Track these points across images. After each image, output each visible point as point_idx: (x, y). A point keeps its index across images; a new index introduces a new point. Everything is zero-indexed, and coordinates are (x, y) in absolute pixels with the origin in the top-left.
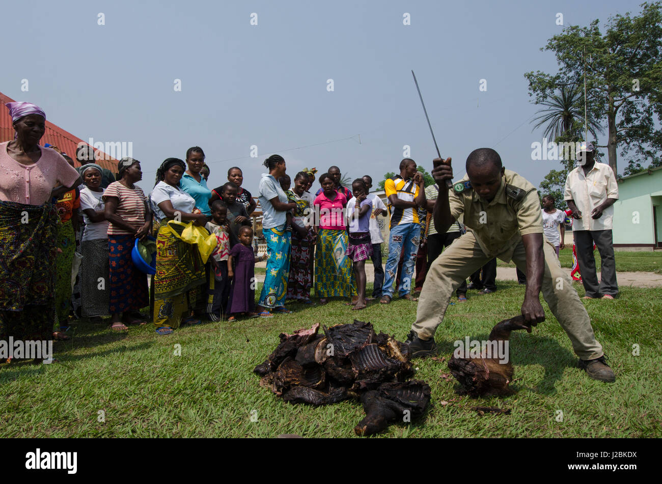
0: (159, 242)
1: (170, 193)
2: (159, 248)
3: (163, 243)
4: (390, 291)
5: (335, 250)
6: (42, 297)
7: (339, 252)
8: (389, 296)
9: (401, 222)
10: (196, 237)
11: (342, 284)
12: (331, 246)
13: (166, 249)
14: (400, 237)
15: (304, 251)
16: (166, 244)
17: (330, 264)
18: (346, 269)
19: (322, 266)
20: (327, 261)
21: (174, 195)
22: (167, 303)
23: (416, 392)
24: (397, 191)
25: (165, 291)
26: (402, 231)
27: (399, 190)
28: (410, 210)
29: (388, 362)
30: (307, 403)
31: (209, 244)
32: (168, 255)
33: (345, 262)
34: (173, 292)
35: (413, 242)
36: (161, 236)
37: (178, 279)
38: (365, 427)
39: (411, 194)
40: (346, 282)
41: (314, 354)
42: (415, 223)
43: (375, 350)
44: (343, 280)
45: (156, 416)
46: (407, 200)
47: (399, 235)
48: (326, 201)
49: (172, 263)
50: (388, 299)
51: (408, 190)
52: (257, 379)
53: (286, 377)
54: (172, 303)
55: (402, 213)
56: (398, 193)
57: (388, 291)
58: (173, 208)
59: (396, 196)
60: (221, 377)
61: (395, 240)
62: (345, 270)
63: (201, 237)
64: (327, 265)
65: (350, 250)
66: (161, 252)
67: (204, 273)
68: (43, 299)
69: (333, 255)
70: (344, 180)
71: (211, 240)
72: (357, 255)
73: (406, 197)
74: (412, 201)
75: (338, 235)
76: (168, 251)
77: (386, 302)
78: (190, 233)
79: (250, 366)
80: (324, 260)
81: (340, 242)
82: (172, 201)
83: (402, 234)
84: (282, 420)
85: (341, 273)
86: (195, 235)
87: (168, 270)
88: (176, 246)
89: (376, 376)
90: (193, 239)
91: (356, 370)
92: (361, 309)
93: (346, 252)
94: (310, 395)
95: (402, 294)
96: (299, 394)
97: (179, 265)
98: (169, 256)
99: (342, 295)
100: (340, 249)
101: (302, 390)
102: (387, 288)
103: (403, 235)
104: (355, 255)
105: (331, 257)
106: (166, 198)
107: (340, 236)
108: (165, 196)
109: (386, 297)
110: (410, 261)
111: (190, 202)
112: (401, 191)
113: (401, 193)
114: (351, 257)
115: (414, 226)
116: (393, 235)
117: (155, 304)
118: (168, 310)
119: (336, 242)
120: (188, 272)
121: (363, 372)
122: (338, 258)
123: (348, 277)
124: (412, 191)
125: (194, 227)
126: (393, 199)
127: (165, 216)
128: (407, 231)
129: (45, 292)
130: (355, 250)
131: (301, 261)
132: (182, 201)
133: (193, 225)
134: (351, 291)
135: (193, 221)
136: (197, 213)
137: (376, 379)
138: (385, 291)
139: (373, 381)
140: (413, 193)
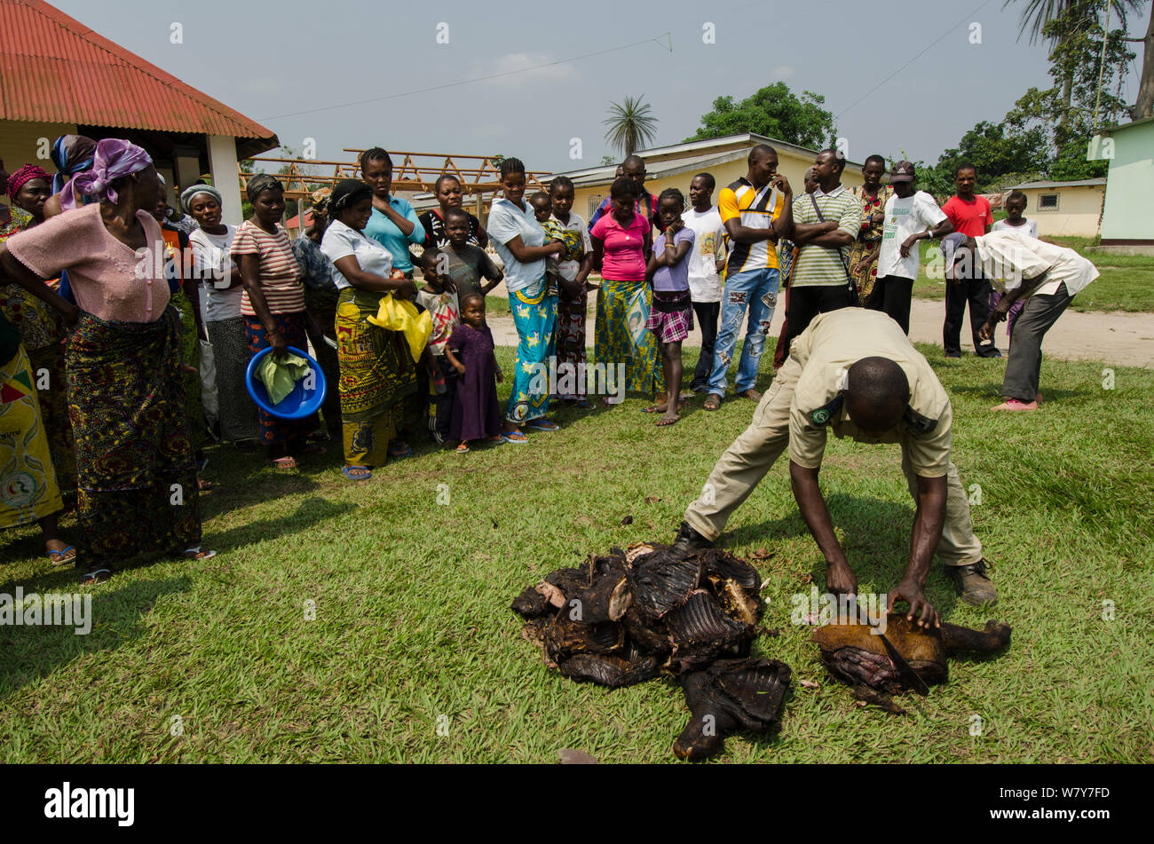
0: (342, 329)
1: (354, 243)
2: (343, 340)
3: (349, 331)
4: (722, 386)
5: (629, 317)
6: (183, 457)
7: (635, 319)
8: (719, 396)
9: (746, 267)
10: (401, 320)
11: (639, 372)
12: (623, 309)
13: (354, 342)
14: (743, 295)
15: (575, 321)
16: (353, 333)
17: (620, 339)
18: (646, 348)
19: (607, 342)
20: (616, 334)
21: (361, 247)
22: (365, 428)
23: (767, 677)
24: (741, 211)
25: (359, 410)
26: (746, 284)
27: (745, 208)
28: (764, 245)
29: (726, 626)
30: (598, 683)
31: (423, 331)
32: (359, 351)
33: (645, 337)
34: (372, 410)
35: (765, 302)
36: (344, 319)
37: (378, 389)
38: (690, 749)
39: (767, 214)
40: (645, 370)
41: (608, 608)
42: (770, 269)
43: (705, 603)
44: (641, 366)
45: (374, 704)
46: (758, 228)
47: (742, 291)
48: (615, 228)
49: (366, 364)
50: (717, 401)
51: (761, 208)
52: (518, 622)
53: (565, 639)
54: (371, 428)
55: (749, 250)
56: (742, 215)
57: (718, 388)
58: (359, 268)
59: (738, 221)
60: (462, 618)
61: (733, 300)
62: (644, 350)
63: (409, 320)
64: (615, 341)
65: (655, 320)
66: (347, 347)
67: (414, 376)
68: (186, 461)
69: (625, 324)
70: (637, 109)
71: (423, 323)
72: (669, 332)
73: (756, 222)
74: (767, 227)
75: (635, 290)
76: (358, 345)
77: (713, 407)
78: (391, 313)
79: (505, 593)
80: (610, 333)
81: (638, 303)
82: (358, 257)
83: (746, 288)
84: (562, 717)
85: (638, 354)
86: (400, 316)
87: (361, 376)
88: (370, 336)
89: (706, 650)
90: (398, 323)
91: (675, 641)
92: (672, 424)
93: (648, 323)
94: (601, 670)
95: (741, 390)
96: (585, 668)
97: (378, 368)
98: (361, 353)
99: (638, 388)
100: (639, 315)
101: (590, 662)
102: (717, 381)
103: (749, 290)
104: (665, 330)
105: (621, 326)
106: (346, 251)
107: (638, 292)
108: (346, 247)
109: (715, 397)
110: (757, 333)
111: (386, 259)
112: (748, 210)
113: (749, 214)
114: (657, 332)
115: (767, 274)
116: (730, 292)
117: (344, 430)
118: (366, 439)
119: (630, 303)
120: (391, 376)
121: (686, 646)
122: (633, 330)
123: (650, 362)
124: (768, 208)
125: (396, 302)
126: (732, 228)
127: (346, 285)
128: (756, 283)
129: (187, 450)
130: (665, 321)
131: (570, 339)
132: (374, 258)
133: (394, 297)
134: (654, 385)
135: (393, 291)
136: (400, 278)
137: (706, 655)
138: (713, 387)
139: (700, 660)
140: (770, 212)
